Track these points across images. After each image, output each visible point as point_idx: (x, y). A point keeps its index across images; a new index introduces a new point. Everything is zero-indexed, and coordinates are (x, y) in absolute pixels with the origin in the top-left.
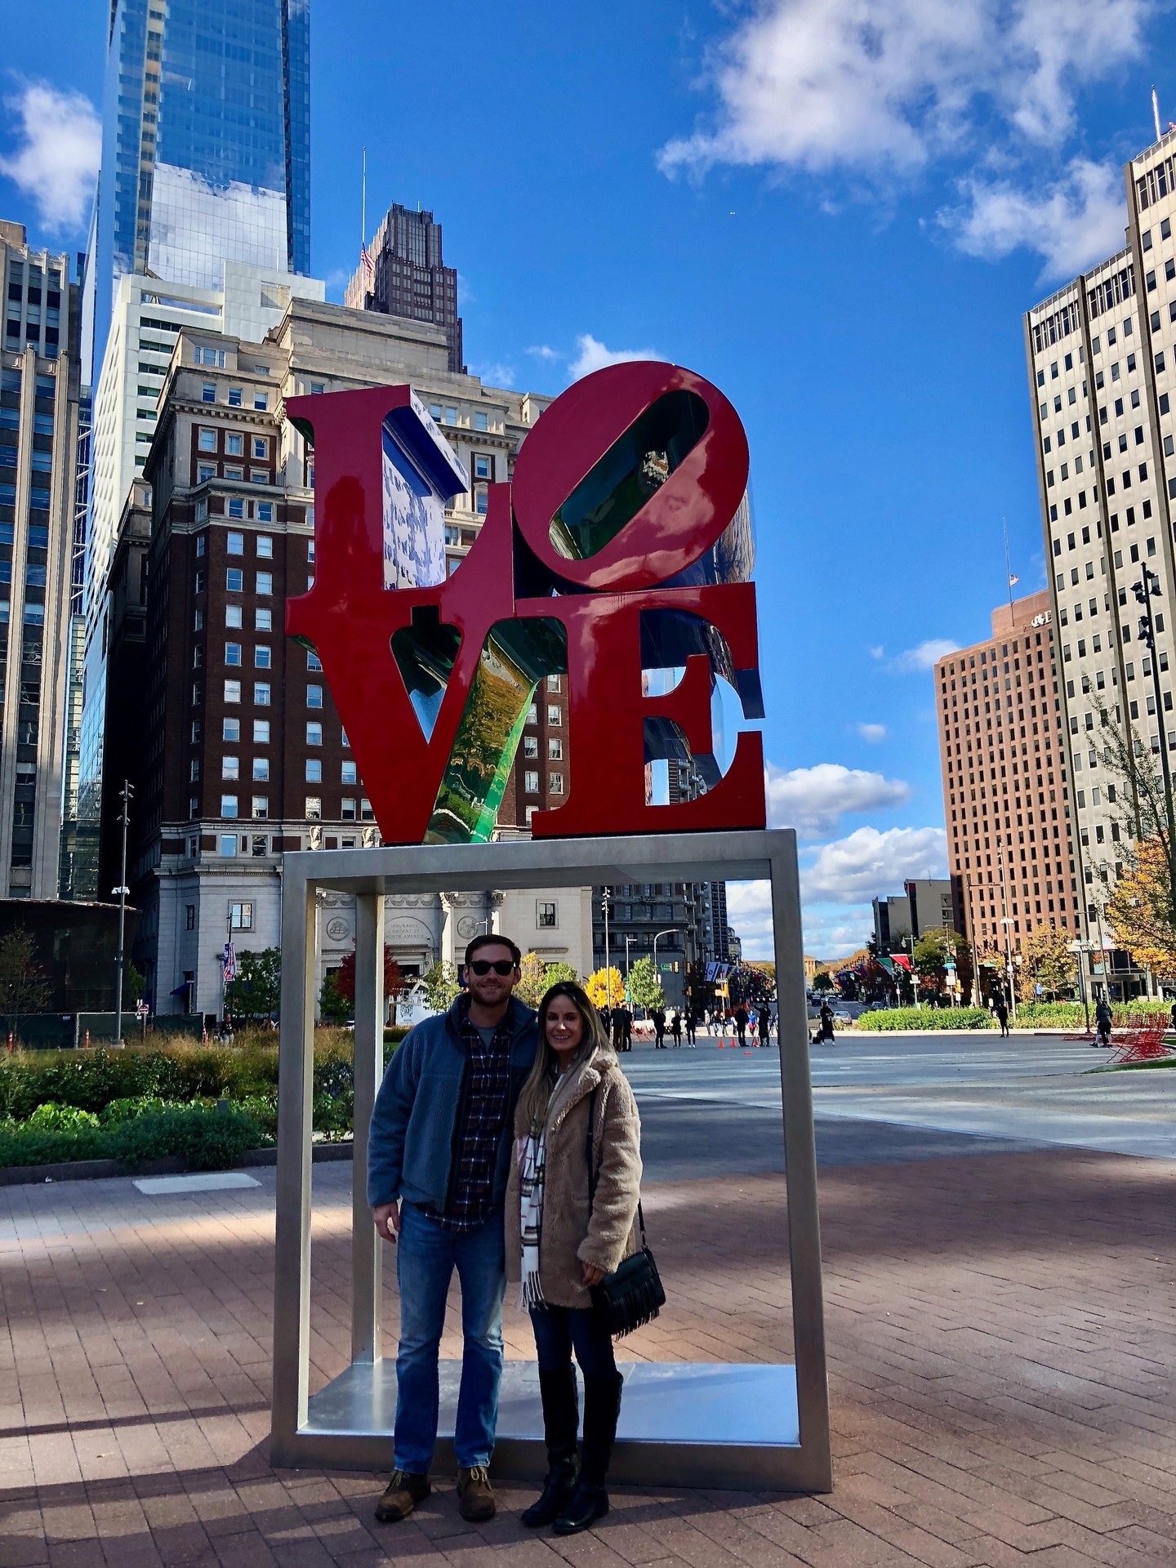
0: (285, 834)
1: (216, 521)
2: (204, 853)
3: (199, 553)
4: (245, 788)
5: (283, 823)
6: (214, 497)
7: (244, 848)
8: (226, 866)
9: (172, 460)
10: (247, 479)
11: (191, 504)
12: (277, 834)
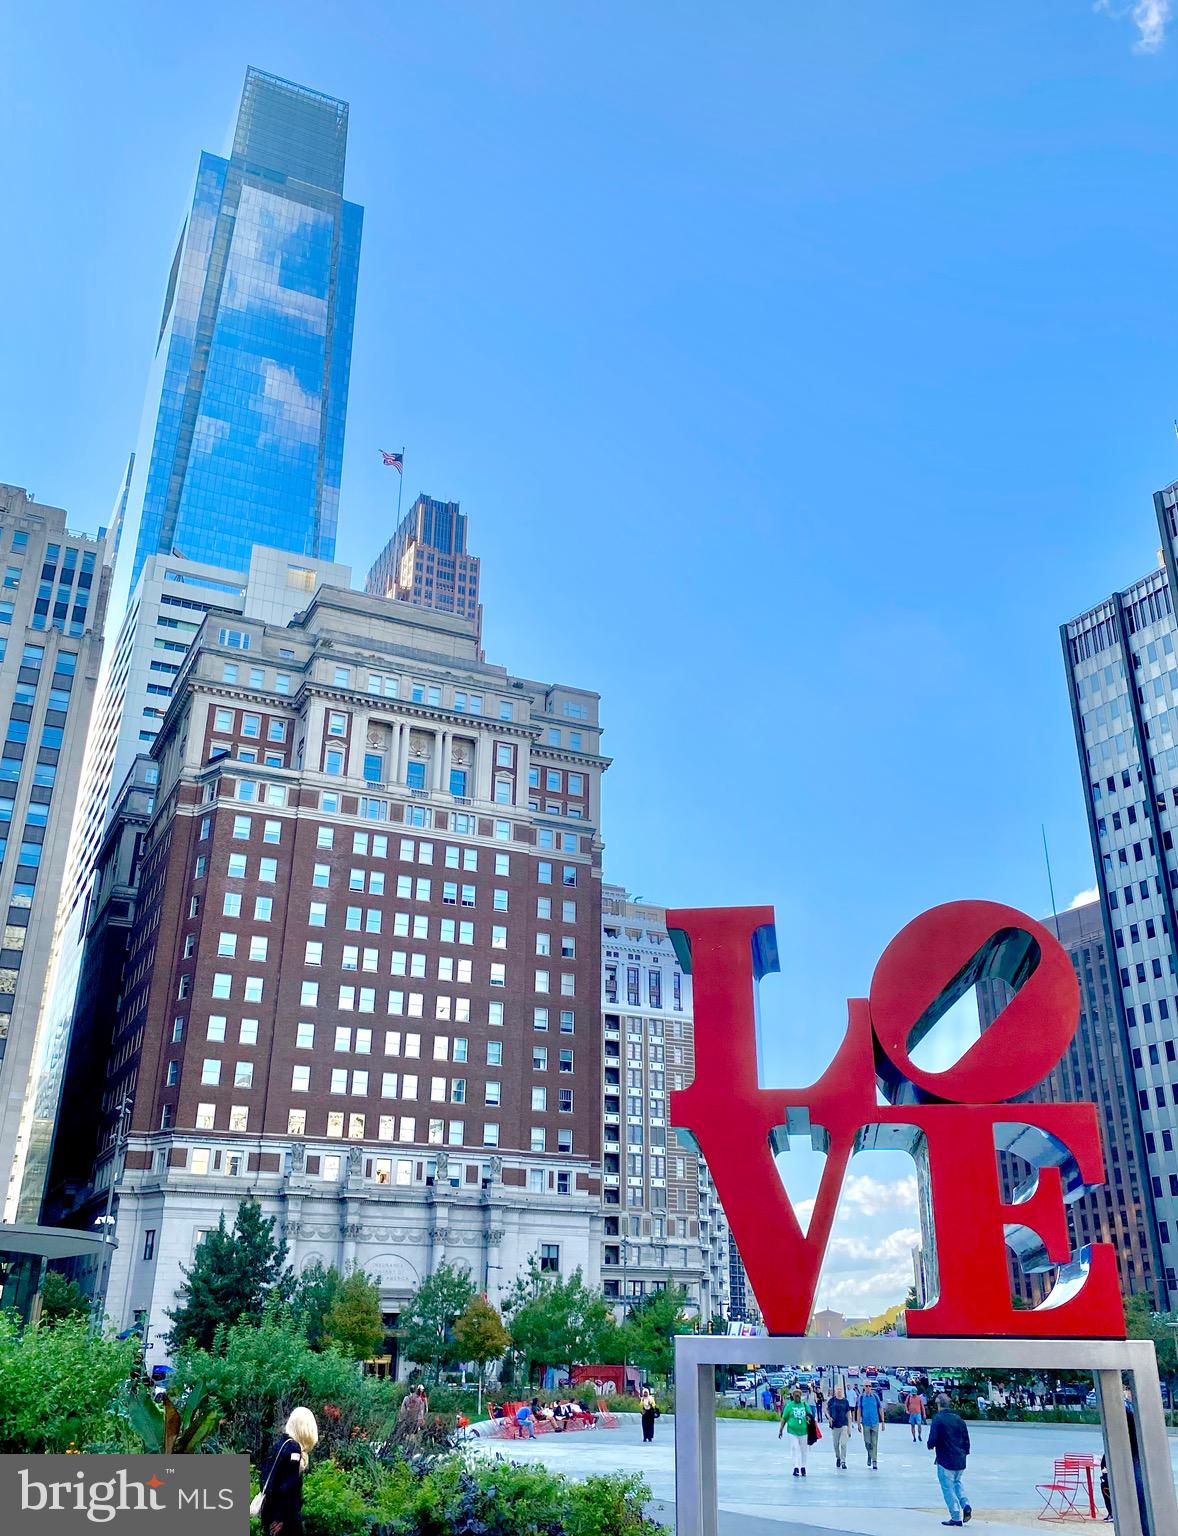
0: (264, 1150)
1: (225, 803)
2: (173, 1170)
3: (203, 836)
4: (224, 1097)
5: (262, 1137)
6: (225, 779)
7: (217, 1165)
8: (195, 1186)
9: (184, 740)
10: (261, 761)
11: (200, 785)
12: (256, 1150)
